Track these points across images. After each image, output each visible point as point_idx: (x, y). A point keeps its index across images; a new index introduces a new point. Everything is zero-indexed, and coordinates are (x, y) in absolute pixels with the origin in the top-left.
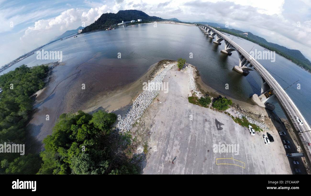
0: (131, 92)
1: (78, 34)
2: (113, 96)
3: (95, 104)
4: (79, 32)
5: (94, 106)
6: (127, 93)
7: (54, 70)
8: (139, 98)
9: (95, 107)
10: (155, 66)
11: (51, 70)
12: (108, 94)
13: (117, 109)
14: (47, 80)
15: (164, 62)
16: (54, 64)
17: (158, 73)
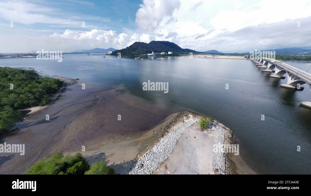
0: (140, 144)
1: (107, 55)
2: (120, 142)
3: (98, 147)
4: (109, 53)
5: (96, 149)
6: (136, 144)
7: (69, 87)
8: (146, 156)
9: (97, 151)
10: (174, 118)
11: (64, 87)
12: (117, 138)
13: (119, 163)
14: (54, 97)
15: (185, 113)
16: (71, 81)
17: (175, 128)
